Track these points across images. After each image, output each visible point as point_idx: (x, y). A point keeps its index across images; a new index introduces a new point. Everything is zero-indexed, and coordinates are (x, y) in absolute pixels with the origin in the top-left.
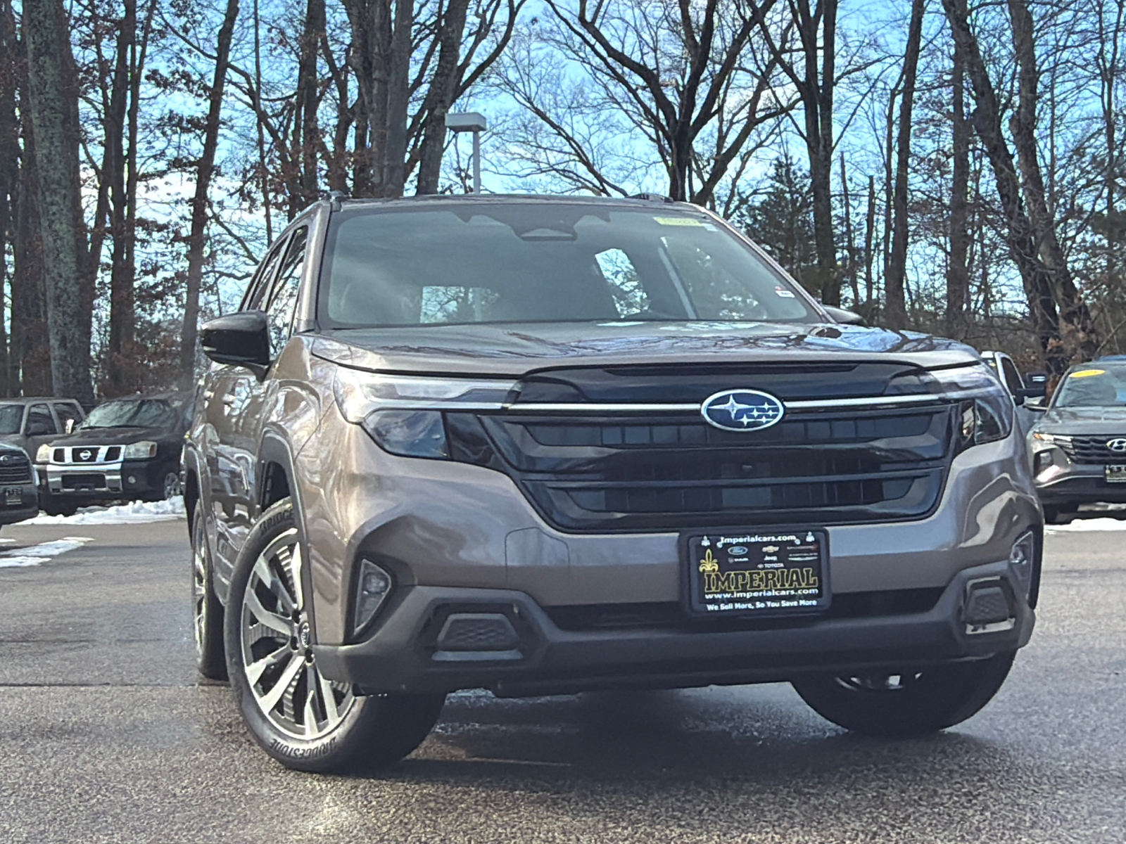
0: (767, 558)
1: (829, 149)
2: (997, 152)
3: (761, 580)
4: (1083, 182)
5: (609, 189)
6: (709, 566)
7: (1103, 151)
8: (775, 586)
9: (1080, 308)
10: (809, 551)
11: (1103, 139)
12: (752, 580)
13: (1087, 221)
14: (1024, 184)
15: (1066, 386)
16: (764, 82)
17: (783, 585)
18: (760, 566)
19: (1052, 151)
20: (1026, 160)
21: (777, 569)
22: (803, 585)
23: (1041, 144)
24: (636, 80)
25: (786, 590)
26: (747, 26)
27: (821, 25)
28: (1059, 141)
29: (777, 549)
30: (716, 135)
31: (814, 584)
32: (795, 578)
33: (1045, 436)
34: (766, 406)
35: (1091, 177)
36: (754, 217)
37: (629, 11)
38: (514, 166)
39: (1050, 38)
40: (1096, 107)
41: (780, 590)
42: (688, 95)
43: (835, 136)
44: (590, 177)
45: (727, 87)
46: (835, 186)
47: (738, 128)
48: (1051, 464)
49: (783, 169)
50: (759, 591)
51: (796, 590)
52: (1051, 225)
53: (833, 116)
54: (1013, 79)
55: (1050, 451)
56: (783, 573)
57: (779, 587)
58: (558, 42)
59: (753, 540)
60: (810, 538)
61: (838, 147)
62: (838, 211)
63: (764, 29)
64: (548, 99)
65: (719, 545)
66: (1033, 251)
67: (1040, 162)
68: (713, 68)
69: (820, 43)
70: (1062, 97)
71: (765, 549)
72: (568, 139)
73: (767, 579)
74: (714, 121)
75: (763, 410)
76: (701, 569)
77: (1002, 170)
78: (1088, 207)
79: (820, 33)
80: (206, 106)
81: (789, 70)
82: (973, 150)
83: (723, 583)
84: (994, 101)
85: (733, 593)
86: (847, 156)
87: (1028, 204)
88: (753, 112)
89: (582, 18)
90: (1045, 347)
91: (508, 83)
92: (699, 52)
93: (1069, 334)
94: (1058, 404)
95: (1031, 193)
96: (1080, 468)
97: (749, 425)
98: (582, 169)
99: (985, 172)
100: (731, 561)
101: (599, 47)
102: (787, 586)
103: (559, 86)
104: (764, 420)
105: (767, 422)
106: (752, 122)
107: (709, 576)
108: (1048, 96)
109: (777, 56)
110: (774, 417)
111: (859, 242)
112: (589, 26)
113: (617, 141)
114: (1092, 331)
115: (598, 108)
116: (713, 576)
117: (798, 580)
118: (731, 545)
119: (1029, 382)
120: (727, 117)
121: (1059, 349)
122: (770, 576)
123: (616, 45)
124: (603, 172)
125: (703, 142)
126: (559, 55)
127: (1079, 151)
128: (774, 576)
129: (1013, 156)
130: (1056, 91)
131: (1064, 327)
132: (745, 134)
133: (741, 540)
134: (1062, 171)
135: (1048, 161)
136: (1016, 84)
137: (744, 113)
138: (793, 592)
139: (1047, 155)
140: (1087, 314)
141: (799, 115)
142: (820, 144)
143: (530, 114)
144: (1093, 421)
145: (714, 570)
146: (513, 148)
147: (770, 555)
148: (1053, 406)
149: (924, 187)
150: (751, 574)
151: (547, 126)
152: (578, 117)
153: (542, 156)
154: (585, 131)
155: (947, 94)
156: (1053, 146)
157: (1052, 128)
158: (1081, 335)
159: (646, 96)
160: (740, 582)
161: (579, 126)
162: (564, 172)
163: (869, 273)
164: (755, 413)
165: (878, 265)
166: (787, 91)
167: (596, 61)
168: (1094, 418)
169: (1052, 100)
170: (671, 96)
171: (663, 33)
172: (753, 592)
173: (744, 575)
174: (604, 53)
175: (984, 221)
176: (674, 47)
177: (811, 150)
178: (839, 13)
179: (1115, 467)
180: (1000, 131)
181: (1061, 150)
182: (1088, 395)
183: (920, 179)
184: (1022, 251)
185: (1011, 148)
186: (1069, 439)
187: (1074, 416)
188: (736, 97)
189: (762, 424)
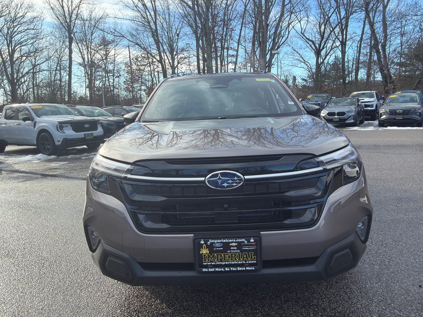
0: (232, 248)
1: (345, 53)
2: (378, 52)
3: (229, 257)
4: (395, 56)
5: (306, 62)
6: (204, 251)
7: (400, 50)
8: (236, 259)
9: (393, 81)
10: (252, 245)
11: (400, 48)
12: (225, 257)
13: (395, 64)
14: (383, 58)
15: (389, 98)
16: (334, 42)
17: (239, 259)
18: (229, 251)
19: (389, 51)
20: (384, 53)
21: (237, 253)
22: (249, 259)
23: (387, 50)
24: (311, 43)
25: (241, 261)
26: (331, 32)
27: (345, 30)
28: (391, 49)
29: (236, 244)
30: (325, 52)
31: (255, 259)
32: (245, 256)
33: (383, 110)
34: (236, 178)
35: (397, 55)
36: (330, 66)
37: (311, 31)
38: (290, 59)
39: (391, 28)
40: (399, 42)
41: (238, 261)
42: (320, 45)
43: (346, 51)
44: (303, 61)
45: (328, 43)
46: (346, 60)
47: (329, 50)
48: (384, 115)
49: (336, 58)
50: (228, 262)
51: (246, 261)
52: (388, 65)
53: (346, 46)
54: (382, 37)
55: (384, 113)
56: (239, 254)
57: (237, 260)
58: (298, 37)
59: (225, 241)
60: (252, 240)
61: (347, 52)
62: (346, 64)
63: (334, 33)
64: (296, 48)
65: (209, 243)
66: (384, 71)
67: (387, 53)
68: (324, 40)
69: (345, 34)
70: (392, 40)
71: (231, 244)
72: (299, 54)
73: (232, 257)
74: (325, 49)
75: (235, 180)
76: (201, 253)
77: (378, 55)
78: (396, 61)
79: (345, 32)
80: (236, 53)
81: (339, 39)
82: (373, 51)
83: (211, 258)
84: (378, 42)
85: (216, 262)
86: (349, 54)
87: (383, 61)
88: (332, 47)
89: (301, 33)
90: (385, 89)
91: (289, 45)
92: (322, 37)
93: (390, 86)
94: (386, 102)
95: (384, 59)
96: (390, 116)
97: (227, 187)
98: (301, 59)
99: (375, 56)
100: (215, 249)
101: (304, 37)
102: (241, 259)
103: (298, 45)
104: (234, 184)
105: (236, 186)
106: (332, 49)
107: (205, 255)
108: (389, 40)
109: (337, 37)
110: (240, 183)
111: (350, 70)
112: (303, 34)
113: (307, 54)
114: (395, 86)
115: (304, 48)
116: (207, 255)
117: (247, 257)
118: (214, 243)
119: (381, 97)
120: (328, 48)
121: (388, 89)
122: (233, 255)
123: (308, 37)
124: (305, 60)
125: (323, 53)
126: (298, 39)
127: (395, 50)
128: (235, 255)
129: (381, 52)
130: (391, 39)
131: (389, 85)
132: (330, 51)
133: (219, 241)
134: (391, 54)
135: (388, 53)
136: (383, 38)
137: (330, 48)
138: (244, 262)
139: (388, 51)
140: (394, 82)
141: (340, 48)
142: (343, 52)
143: (293, 50)
144: (393, 107)
145: (207, 253)
146: (290, 56)
147: (233, 247)
148: (385, 103)
149: (363, 59)
150: (224, 255)
151: (296, 52)
152: (301, 50)
153: (294, 57)
154: (302, 53)
155: (369, 41)
156: (389, 50)
157: (390, 46)
158: (393, 87)
159: (313, 46)
160: (219, 257)
161: (301, 52)
162: (299, 60)
163: (352, 75)
164: (230, 181)
165: (354, 74)
166: (338, 43)
167: (304, 40)
168: (394, 106)
169: (390, 40)
170: (317, 46)
171: (316, 34)
172: (225, 262)
173: (221, 255)
174: (305, 38)
175: (375, 64)
176: (318, 37)
177: (342, 53)
178: (348, 28)
179: (398, 116)
180: (378, 47)
181: (391, 50)
182: (393, 101)
183: (362, 57)
184: (382, 71)
185: (381, 51)
186: (388, 110)
187: (390, 105)
188: (329, 45)
189: (233, 186)
